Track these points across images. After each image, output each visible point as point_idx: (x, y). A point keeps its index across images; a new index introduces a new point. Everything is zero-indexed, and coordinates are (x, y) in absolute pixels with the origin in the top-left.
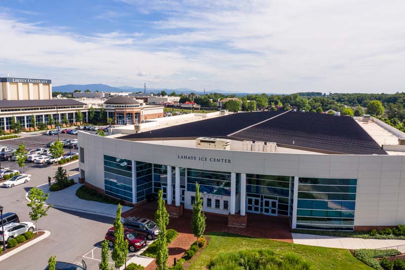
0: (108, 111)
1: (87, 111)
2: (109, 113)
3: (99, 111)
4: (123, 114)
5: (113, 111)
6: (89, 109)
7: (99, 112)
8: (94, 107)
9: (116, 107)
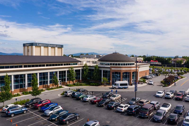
0: (102, 69)
1: (80, 68)
2: (104, 71)
3: (94, 68)
4: (120, 73)
5: (108, 70)
6: (83, 67)
7: (93, 70)
8: (88, 64)
9: (111, 64)
